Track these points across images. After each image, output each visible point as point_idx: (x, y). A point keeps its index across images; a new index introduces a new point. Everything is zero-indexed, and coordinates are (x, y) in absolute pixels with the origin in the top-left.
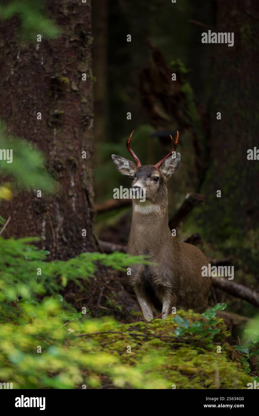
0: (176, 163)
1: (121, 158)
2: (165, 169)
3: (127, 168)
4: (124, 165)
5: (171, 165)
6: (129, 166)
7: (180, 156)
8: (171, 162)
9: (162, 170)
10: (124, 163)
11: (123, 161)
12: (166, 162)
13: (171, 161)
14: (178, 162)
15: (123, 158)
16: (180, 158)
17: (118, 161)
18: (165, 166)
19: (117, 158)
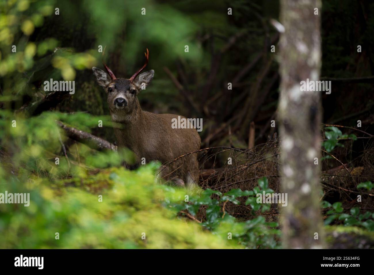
0: (150, 79)
1: (100, 71)
2: (138, 83)
3: (105, 79)
4: (102, 76)
5: (144, 80)
6: (106, 78)
7: (154, 73)
8: (145, 78)
9: (135, 84)
10: (103, 75)
11: (102, 73)
12: (140, 77)
13: (144, 76)
14: (151, 79)
15: (102, 71)
16: (153, 75)
17: (97, 73)
18: (138, 80)
19: (97, 70)
